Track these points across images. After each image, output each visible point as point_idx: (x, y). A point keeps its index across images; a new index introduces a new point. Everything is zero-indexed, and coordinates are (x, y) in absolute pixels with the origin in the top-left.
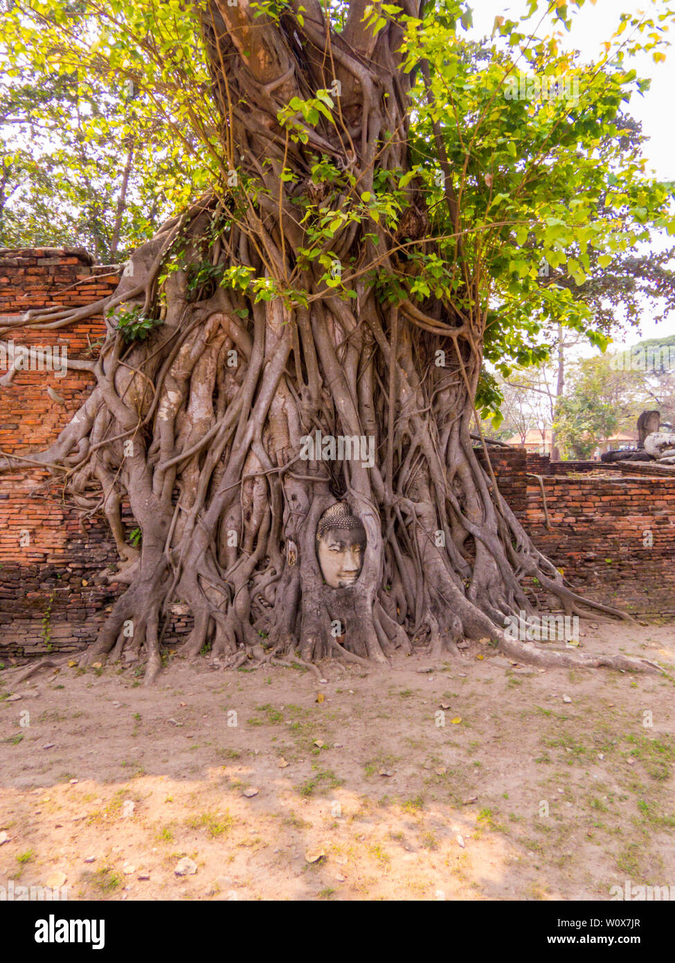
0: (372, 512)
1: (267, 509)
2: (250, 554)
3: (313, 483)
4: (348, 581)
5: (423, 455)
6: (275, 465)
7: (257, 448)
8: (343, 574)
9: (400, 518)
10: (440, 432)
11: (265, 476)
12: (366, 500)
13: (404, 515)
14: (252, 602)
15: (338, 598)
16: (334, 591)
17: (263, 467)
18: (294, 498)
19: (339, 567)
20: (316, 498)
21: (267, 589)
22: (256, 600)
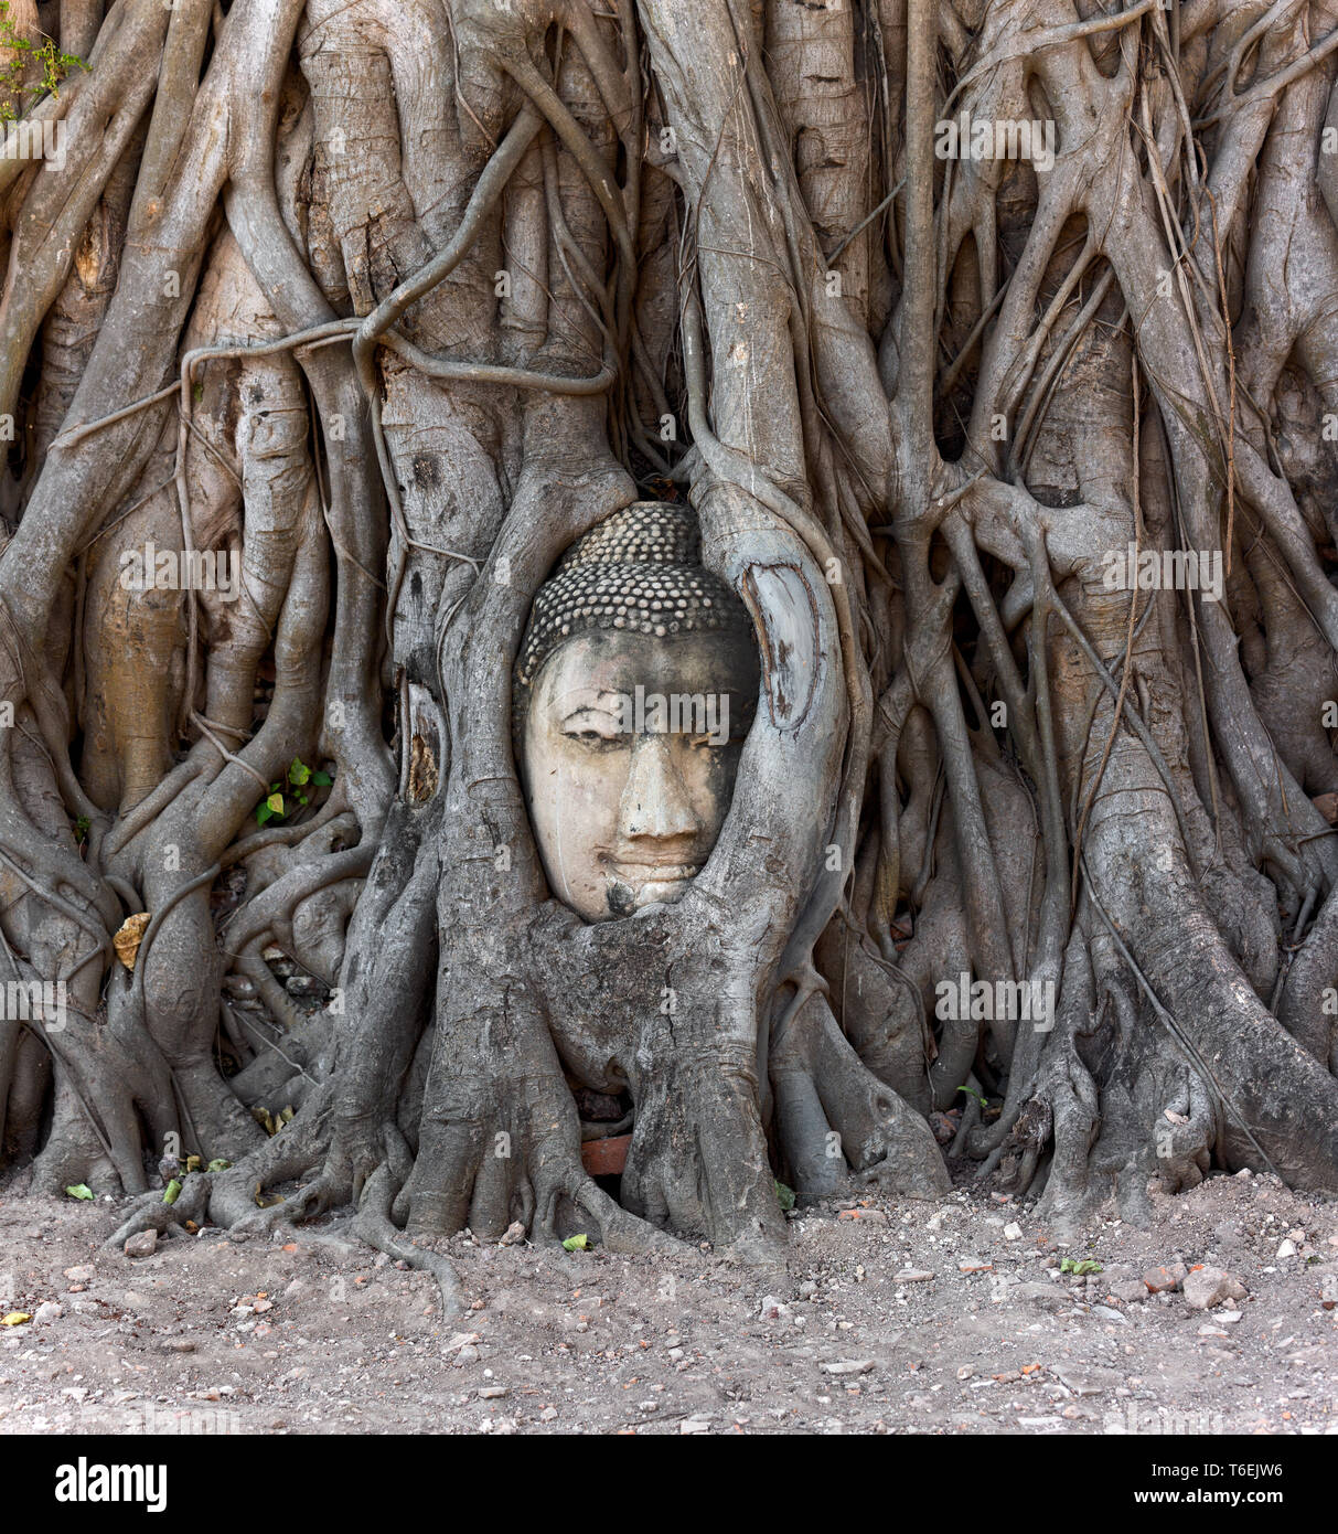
0: (793, 551)
1: (311, 526)
2: (240, 744)
3: (521, 396)
4: (649, 886)
5: (1100, 262)
6: (339, 307)
7: (249, 220)
8: (623, 849)
9: (977, 586)
10: (1208, 134)
11: (289, 358)
12: (768, 493)
13: (999, 574)
14: (233, 970)
15: (601, 968)
16: (586, 934)
17: (278, 313)
18: (427, 473)
19: (604, 818)
20: (528, 475)
21: (305, 912)
22: (252, 962)
